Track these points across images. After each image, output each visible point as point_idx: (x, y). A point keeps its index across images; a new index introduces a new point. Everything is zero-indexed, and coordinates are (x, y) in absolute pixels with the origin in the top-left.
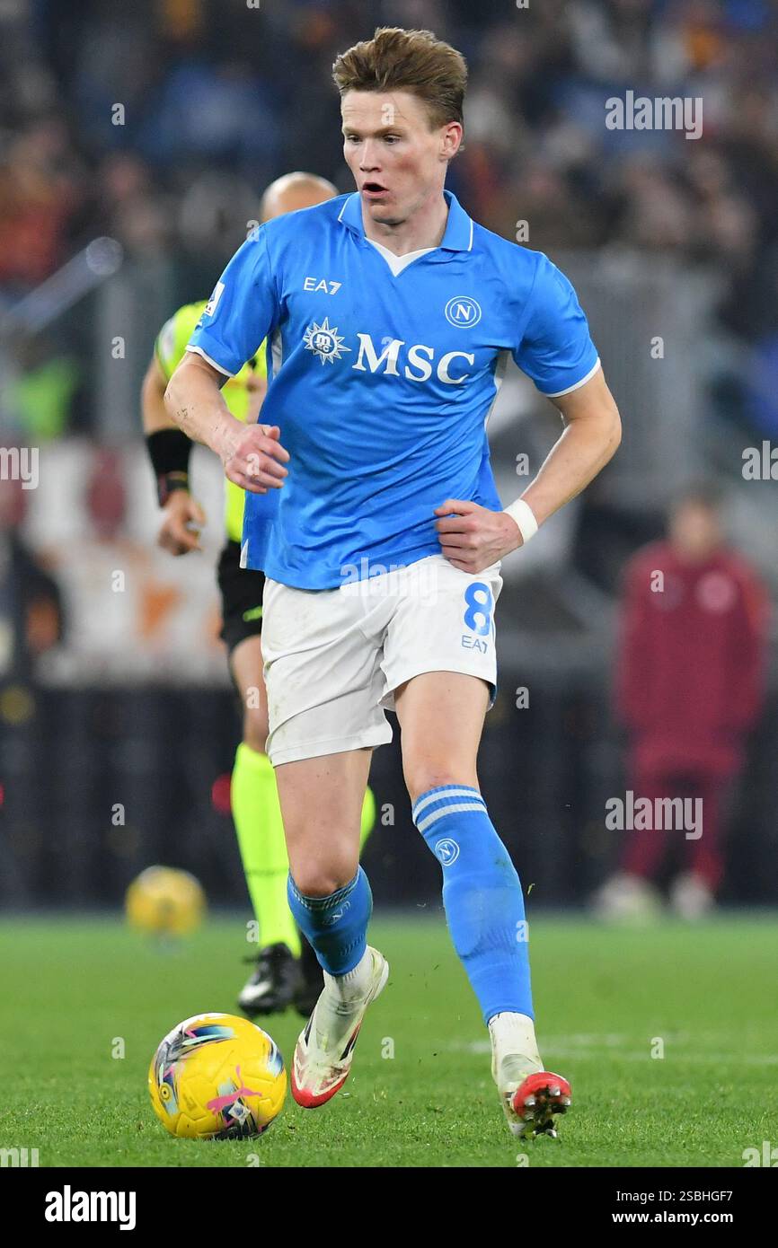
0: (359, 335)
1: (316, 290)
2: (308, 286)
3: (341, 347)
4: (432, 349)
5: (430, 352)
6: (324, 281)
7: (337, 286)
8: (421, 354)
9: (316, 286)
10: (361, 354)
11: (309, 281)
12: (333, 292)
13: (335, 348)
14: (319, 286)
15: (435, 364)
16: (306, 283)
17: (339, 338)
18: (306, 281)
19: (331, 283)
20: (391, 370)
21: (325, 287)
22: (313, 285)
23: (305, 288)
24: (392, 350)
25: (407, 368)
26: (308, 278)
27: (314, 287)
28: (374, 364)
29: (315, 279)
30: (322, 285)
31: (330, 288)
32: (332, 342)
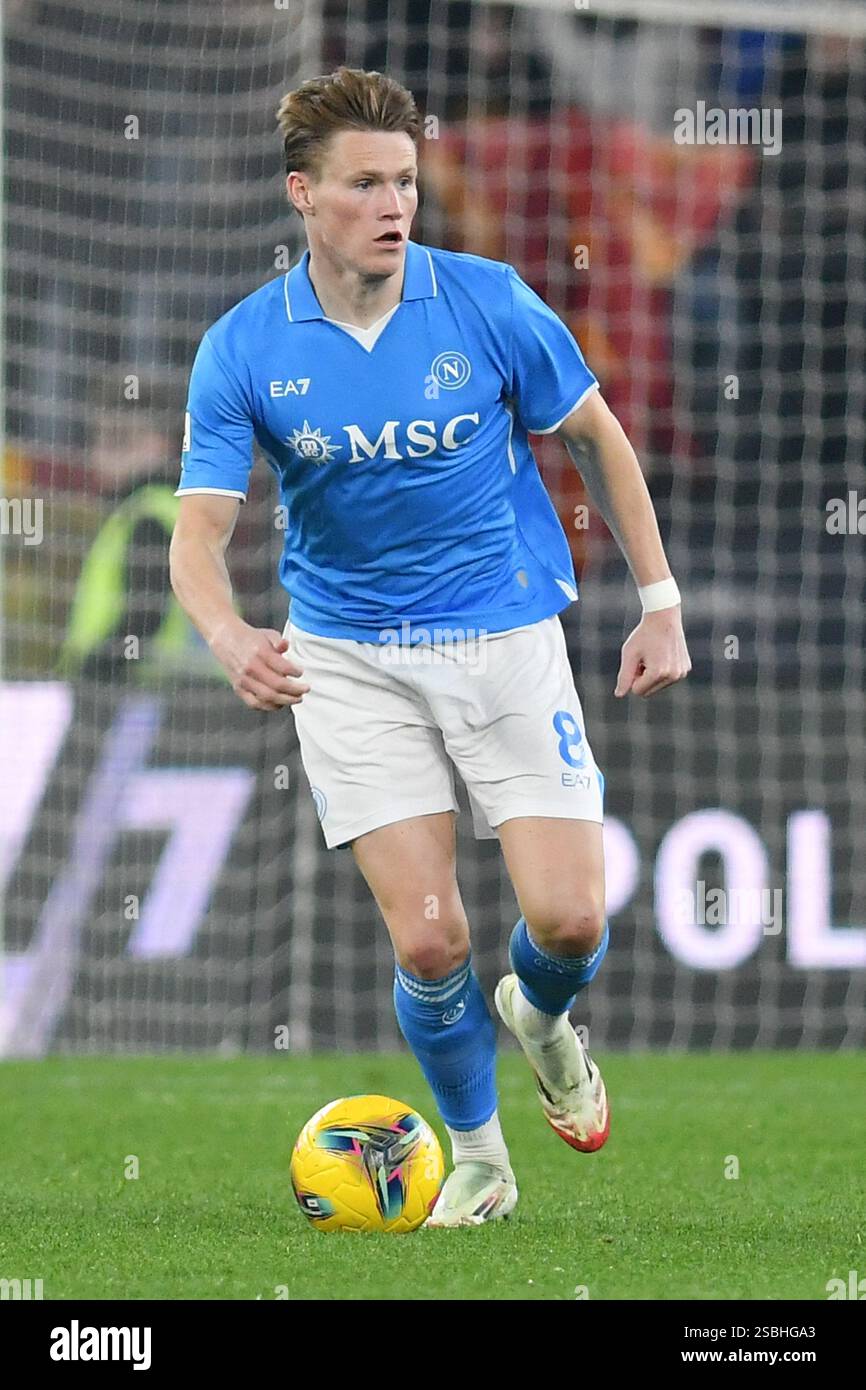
0: (345, 428)
1: (286, 394)
2: (276, 392)
3: (329, 447)
4: (432, 423)
5: (431, 426)
6: (290, 382)
7: (305, 382)
8: (421, 430)
9: (284, 390)
10: (354, 448)
11: (275, 386)
12: (304, 392)
13: (325, 451)
14: (288, 389)
15: (438, 436)
16: (272, 389)
17: (324, 439)
18: (272, 387)
19: (299, 382)
20: (393, 454)
21: (294, 389)
22: (280, 389)
23: (273, 395)
24: (389, 431)
25: (409, 448)
26: (272, 384)
27: (283, 392)
28: (371, 452)
29: (280, 383)
30: (290, 387)
31: (299, 387)
32: (319, 446)
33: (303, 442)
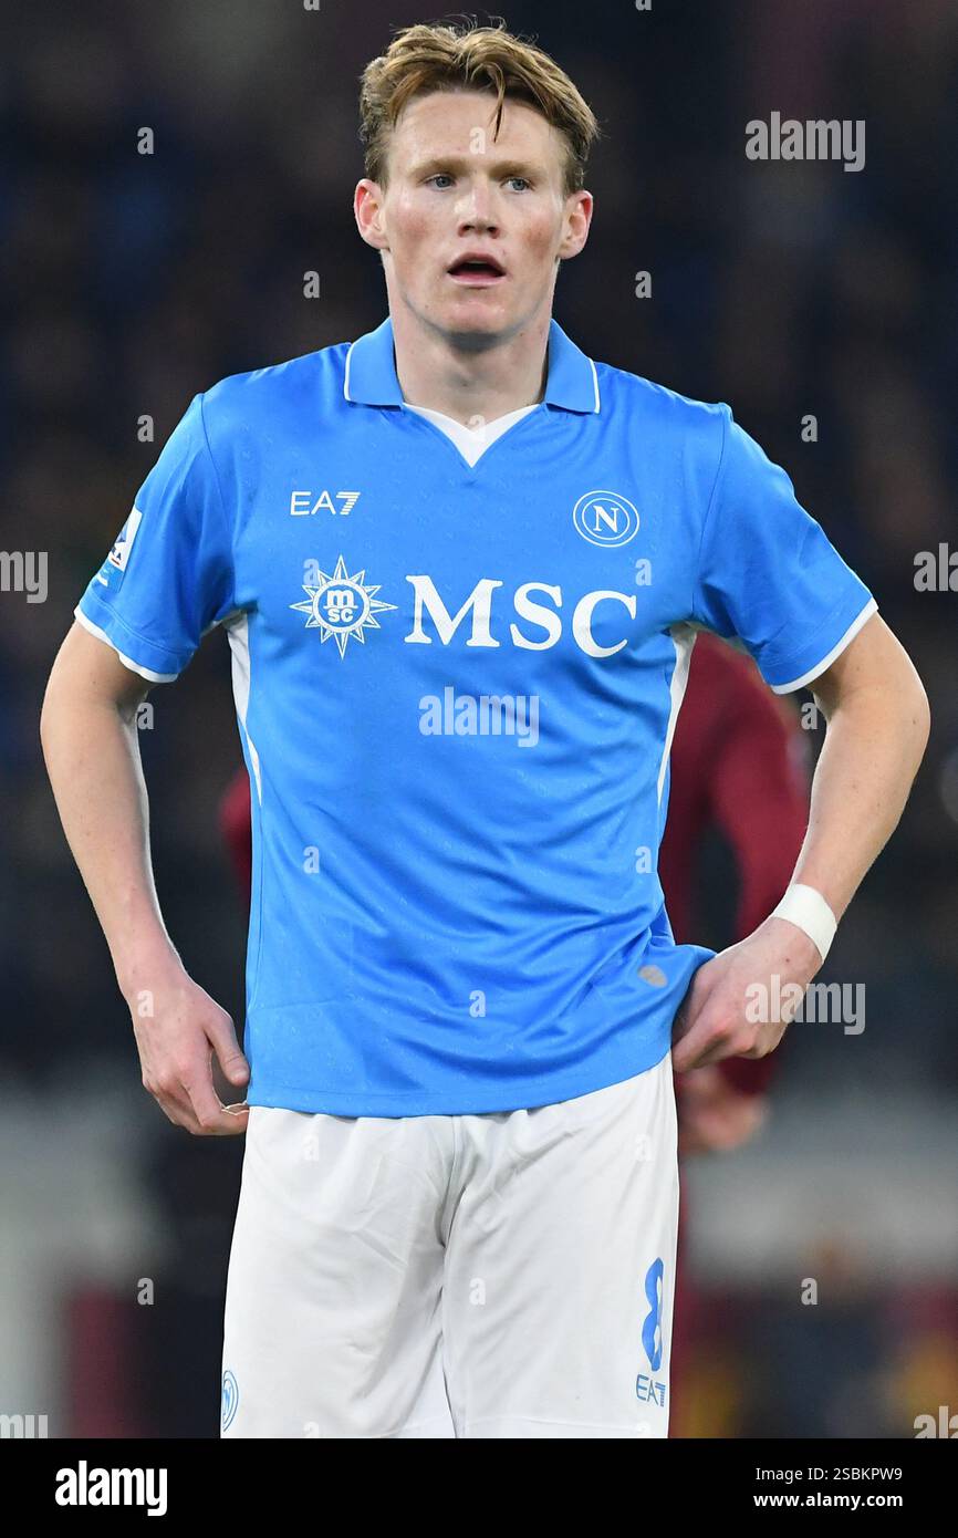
0: (409, 578)
1: (314, 512)
2: (297, 508)
3: (375, 604)
4: (558, 588)
5: (555, 593)
6: (325, 494)
7: (352, 497)
8: (538, 598)
9: (313, 504)
10: (418, 613)
11: (298, 498)
12: (346, 511)
13: (366, 610)
14: (319, 504)
15: (566, 616)
16: (294, 503)
17: (368, 589)
18: (293, 498)
19: (341, 495)
20: (482, 637)
21: (329, 505)
22: (307, 503)
23: (293, 513)
24: (482, 596)
25: (514, 628)
26: (295, 494)
27: (310, 508)
28: (447, 629)
29: (308, 493)
30: (324, 501)
31: (339, 504)
32: (358, 599)
33: (331, 595)
